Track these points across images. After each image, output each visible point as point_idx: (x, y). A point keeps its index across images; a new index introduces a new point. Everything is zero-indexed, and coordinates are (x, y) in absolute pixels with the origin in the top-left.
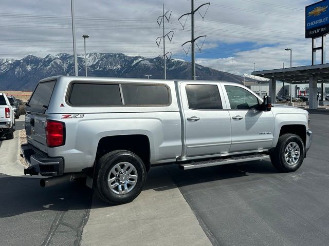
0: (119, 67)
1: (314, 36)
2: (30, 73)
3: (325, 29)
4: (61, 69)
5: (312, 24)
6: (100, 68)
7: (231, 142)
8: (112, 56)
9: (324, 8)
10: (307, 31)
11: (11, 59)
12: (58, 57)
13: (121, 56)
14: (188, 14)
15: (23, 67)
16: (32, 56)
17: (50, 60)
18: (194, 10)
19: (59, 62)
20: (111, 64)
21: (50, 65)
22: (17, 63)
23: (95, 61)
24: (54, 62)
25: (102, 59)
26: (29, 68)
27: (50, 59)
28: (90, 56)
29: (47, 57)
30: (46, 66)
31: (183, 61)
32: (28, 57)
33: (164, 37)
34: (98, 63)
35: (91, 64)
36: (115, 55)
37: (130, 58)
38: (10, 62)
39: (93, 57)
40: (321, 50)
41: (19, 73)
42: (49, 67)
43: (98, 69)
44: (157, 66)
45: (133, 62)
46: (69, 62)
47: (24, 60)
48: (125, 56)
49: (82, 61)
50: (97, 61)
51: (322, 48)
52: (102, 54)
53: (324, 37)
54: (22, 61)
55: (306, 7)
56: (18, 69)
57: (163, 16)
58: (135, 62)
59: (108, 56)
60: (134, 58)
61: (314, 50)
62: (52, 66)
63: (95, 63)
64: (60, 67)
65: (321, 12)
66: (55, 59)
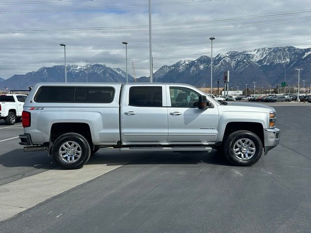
0: (288, 60)
2: (202, 71)
4: (229, 66)
6: (267, 62)
7: (168, 133)
8: (281, 50)
11: (187, 60)
12: (228, 55)
13: (291, 49)
15: (197, 66)
16: (205, 56)
17: (220, 59)
19: (228, 60)
20: (279, 58)
21: (220, 63)
22: (192, 64)
23: (262, 56)
24: (224, 61)
25: (270, 54)
26: (202, 67)
27: (220, 57)
28: (258, 51)
29: (217, 56)
30: (216, 64)
32: (201, 57)
34: (265, 58)
35: (258, 59)
36: (284, 49)
37: (301, 50)
38: (187, 63)
39: (260, 52)
41: (193, 71)
42: (219, 65)
43: (265, 64)
45: (304, 55)
46: (238, 60)
47: (198, 60)
48: (295, 49)
49: (250, 57)
50: (264, 56)
52: (270, 49)
54: (196, 61)
56: (193, 68)
58: (307, 54)
59: (276, 50)
60: (305, 50)
62: (222, 64)
63: (262, 58)
64: (229, 64)
66: (224, 57)
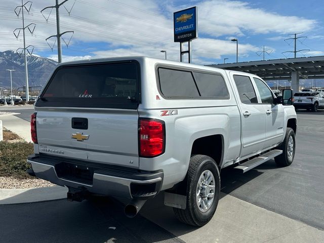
1: (181, 41)
3: (191, 35)
5: (179, 29)
7: (266, 138)
9: (190, 16)
10: (176, 35)
14: (52, 7)
18: (59, 4)
31: (38, 56)
33: (24, 29)
40: (188, 54)
44: (7, 61)
51: (188, 52)
53: (190, 42)
55: (174, 13)
57: (23, 6)
61: (182, 53)
65: (188, 19)
